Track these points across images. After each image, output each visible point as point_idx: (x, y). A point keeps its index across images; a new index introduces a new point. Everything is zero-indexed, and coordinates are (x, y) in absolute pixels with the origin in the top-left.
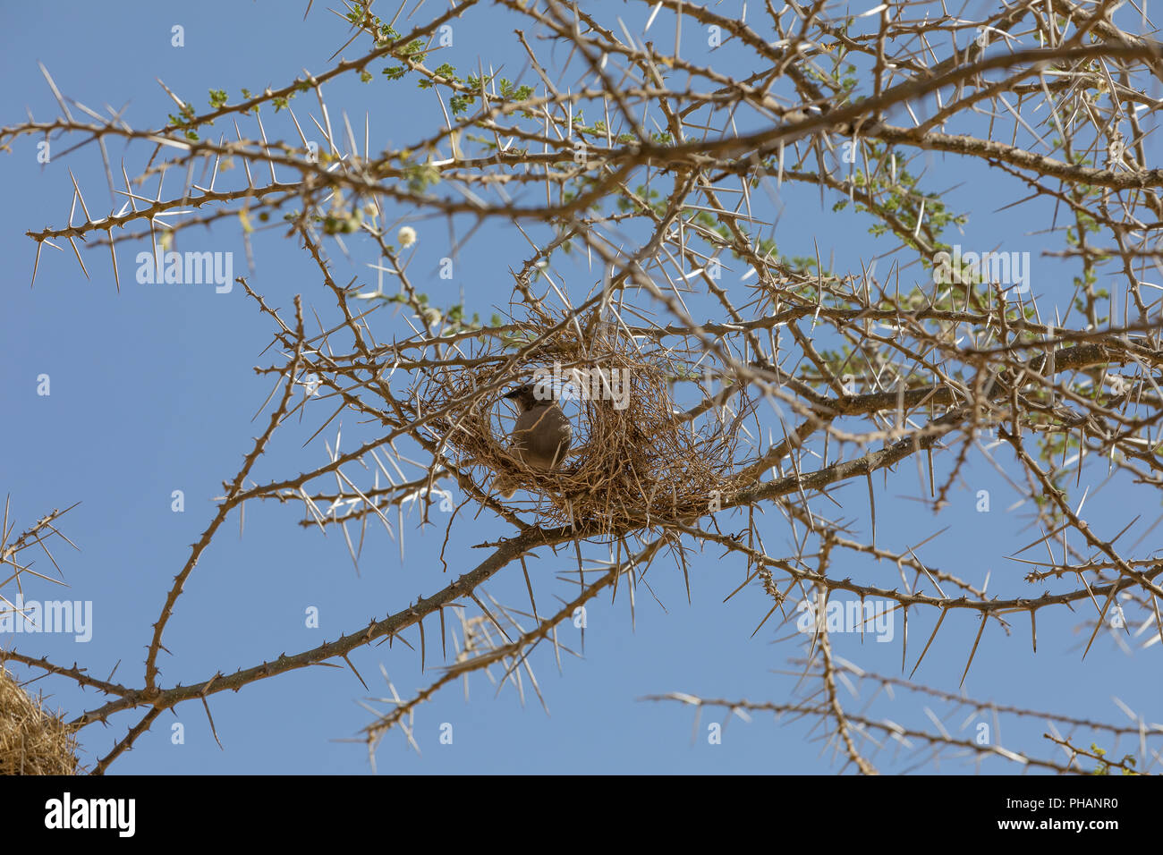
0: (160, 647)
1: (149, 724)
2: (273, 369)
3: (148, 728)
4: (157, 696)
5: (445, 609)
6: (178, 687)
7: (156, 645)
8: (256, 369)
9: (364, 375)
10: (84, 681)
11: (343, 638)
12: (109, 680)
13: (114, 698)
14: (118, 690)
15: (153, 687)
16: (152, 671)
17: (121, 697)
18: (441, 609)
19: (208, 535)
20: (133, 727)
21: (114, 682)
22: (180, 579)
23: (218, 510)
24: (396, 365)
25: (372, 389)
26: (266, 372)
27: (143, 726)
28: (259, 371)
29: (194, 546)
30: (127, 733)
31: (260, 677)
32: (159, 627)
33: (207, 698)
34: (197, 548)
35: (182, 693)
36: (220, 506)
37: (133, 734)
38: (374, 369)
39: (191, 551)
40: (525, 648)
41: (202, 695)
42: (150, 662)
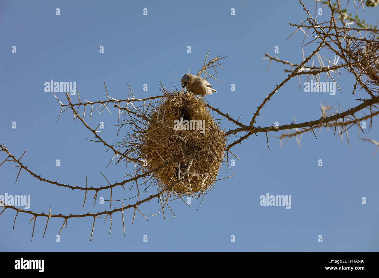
0: (258, 115)
1: (248, 137)
2: (296, 25)
3: (247, 138)
4: (253, 129)
5: (345, 118)
6: (259, 127)
7: (257, 114)
8: (290, 24)
9: (334, 38)
10: (230, 119)
11: (312, 121)
12: (238, 120)
13: (239, 127)
14: (241, 124)
15: (252, 126)
16: (253, 121)
17: (241, 127)
18: (344, 118)
19: (283, 83)
20: (242, 136)
21: (239, 122)
22: (270, 95)
23: (288, 77)
24: (345, 37)
25: (335, 43)
26: (293, 25)
27: (245, 137)
28: (291, 24)
29: (277, 86)
30: (240, 138)
31: (285, 129)
32: (259, 108)
33: (267, 132)
34: (278, 87)
35: (260, 130)
36: (289, 75)
37: (242, 139)
38: (337, 36)
39: (276, 87)
40: (349, 126)
41: (266, 132)
42: (253, 118)
